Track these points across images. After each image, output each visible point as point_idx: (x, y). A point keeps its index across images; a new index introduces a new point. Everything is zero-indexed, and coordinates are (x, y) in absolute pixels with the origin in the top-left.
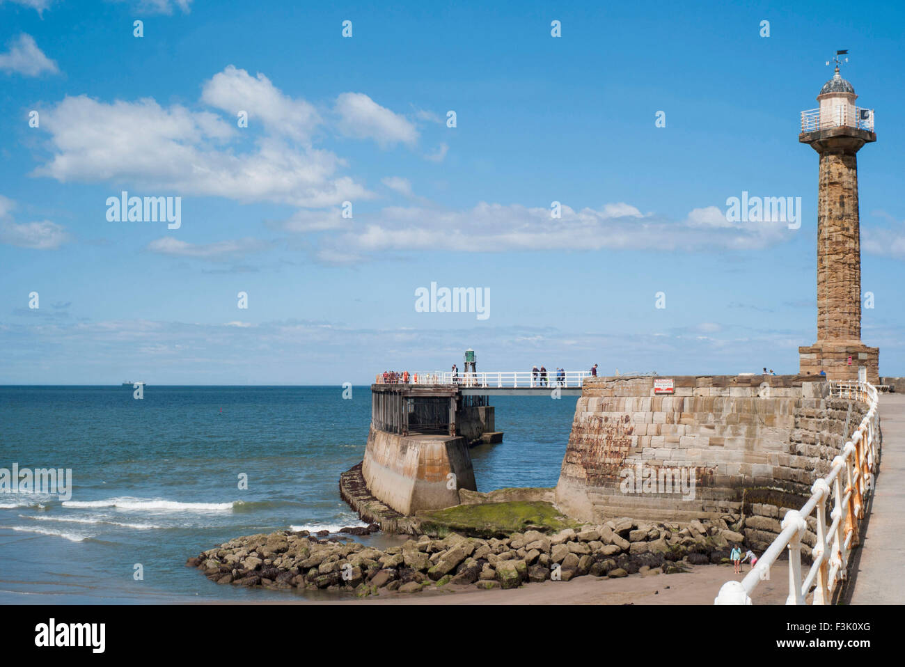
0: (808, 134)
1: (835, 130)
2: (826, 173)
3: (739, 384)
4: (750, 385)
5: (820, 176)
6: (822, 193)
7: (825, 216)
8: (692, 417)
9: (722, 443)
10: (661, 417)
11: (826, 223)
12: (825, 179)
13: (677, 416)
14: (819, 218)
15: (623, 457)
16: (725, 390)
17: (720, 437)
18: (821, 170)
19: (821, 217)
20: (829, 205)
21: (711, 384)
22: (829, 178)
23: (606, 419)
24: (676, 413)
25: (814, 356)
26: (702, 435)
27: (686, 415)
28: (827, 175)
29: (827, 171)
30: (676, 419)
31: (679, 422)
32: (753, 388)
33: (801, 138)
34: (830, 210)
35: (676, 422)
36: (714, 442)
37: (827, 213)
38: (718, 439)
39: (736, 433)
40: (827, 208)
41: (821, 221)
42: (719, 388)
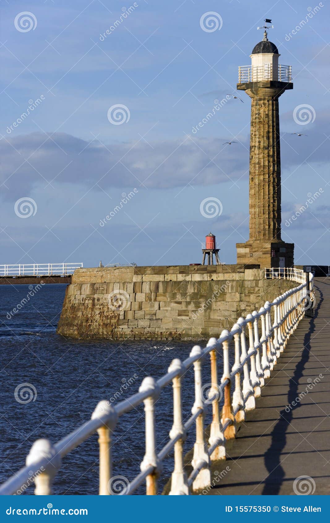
0: (243, 84)
1: (264, 83)
2: (256, 114)
3: (198, 272)
4: (206, 272)
5: (252, 116)
6: (254, 129)
7: (255, 146)
8: (165, 296)
9: (187, 314)
10: (141, 297)
11: (257, 151)
12: (256, 118)
13: (154, 295)
14: (251, 147)
15: (114, 327)
16: (188, 276)
17: (185, 309)
18: (252, 111)
19: (252, 147)
20: (259, 138)
21: (178, 272)
22: (258, 118)
23: (98, 300)
24: (153, 294)
25: (247, 250)
26: (172, 309)
27: (160, 294)
28: (257, 116)
29: (257, 112)
30: (153, 297)
31: (155, 300)
32: (209, 274)
33: (238, 86)
34: (259, 142)
35: (153, 300)
36: (180, 314)
37: (257, 144)
38: (185, 311)
39: (198, 306)
40: (257, 140)
41: (253, 150)
42: (184, 275)
